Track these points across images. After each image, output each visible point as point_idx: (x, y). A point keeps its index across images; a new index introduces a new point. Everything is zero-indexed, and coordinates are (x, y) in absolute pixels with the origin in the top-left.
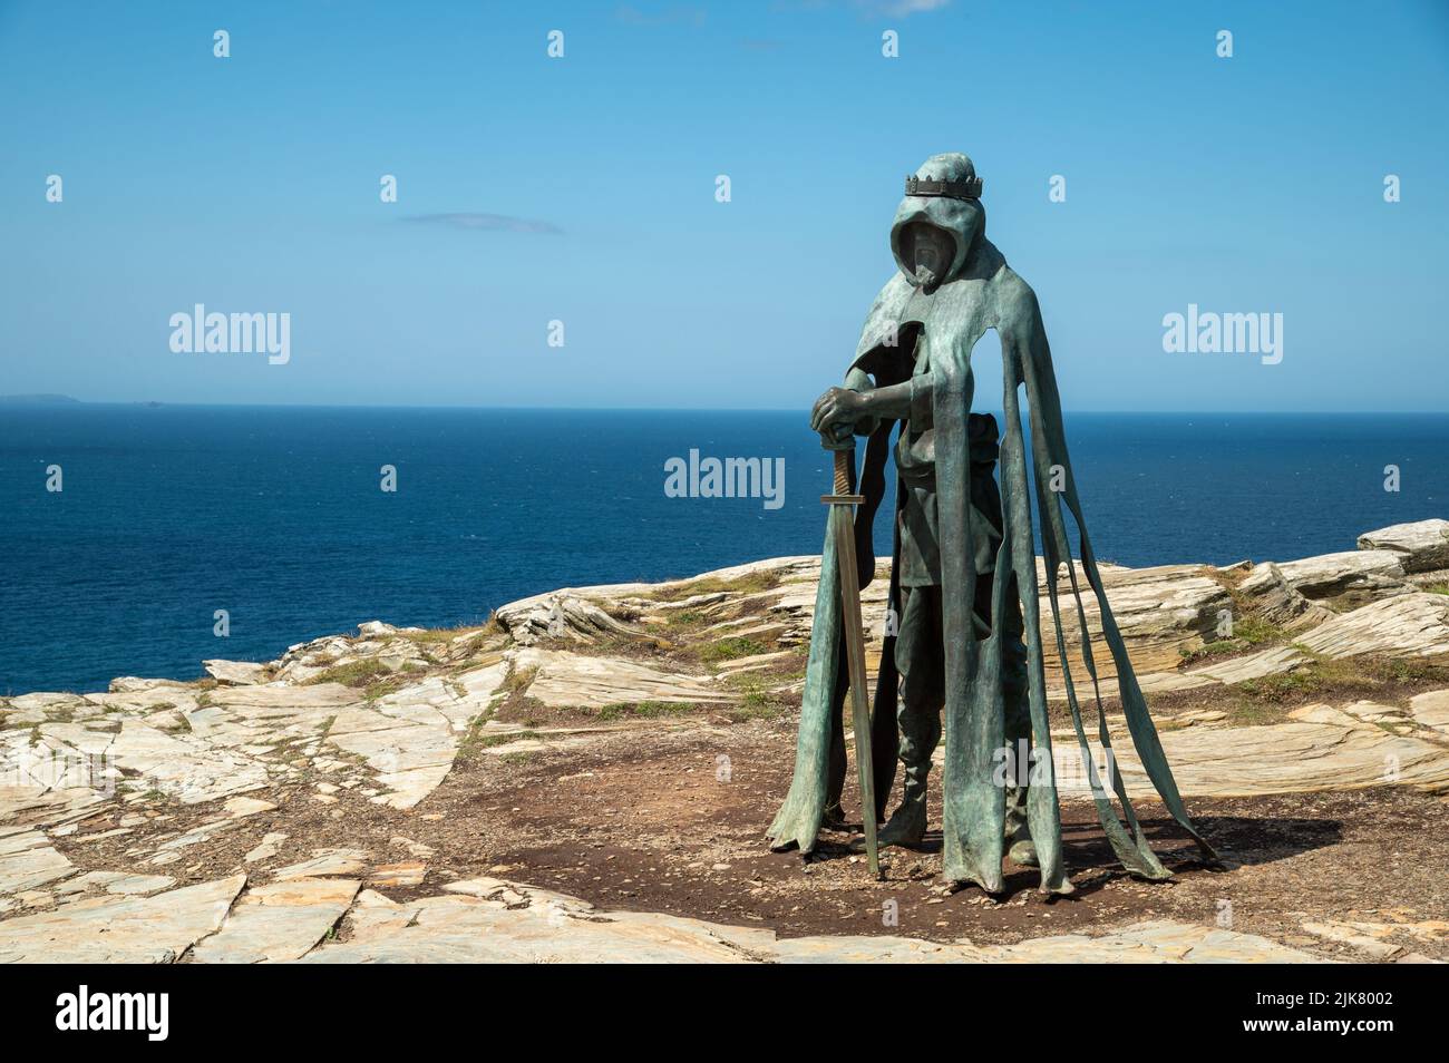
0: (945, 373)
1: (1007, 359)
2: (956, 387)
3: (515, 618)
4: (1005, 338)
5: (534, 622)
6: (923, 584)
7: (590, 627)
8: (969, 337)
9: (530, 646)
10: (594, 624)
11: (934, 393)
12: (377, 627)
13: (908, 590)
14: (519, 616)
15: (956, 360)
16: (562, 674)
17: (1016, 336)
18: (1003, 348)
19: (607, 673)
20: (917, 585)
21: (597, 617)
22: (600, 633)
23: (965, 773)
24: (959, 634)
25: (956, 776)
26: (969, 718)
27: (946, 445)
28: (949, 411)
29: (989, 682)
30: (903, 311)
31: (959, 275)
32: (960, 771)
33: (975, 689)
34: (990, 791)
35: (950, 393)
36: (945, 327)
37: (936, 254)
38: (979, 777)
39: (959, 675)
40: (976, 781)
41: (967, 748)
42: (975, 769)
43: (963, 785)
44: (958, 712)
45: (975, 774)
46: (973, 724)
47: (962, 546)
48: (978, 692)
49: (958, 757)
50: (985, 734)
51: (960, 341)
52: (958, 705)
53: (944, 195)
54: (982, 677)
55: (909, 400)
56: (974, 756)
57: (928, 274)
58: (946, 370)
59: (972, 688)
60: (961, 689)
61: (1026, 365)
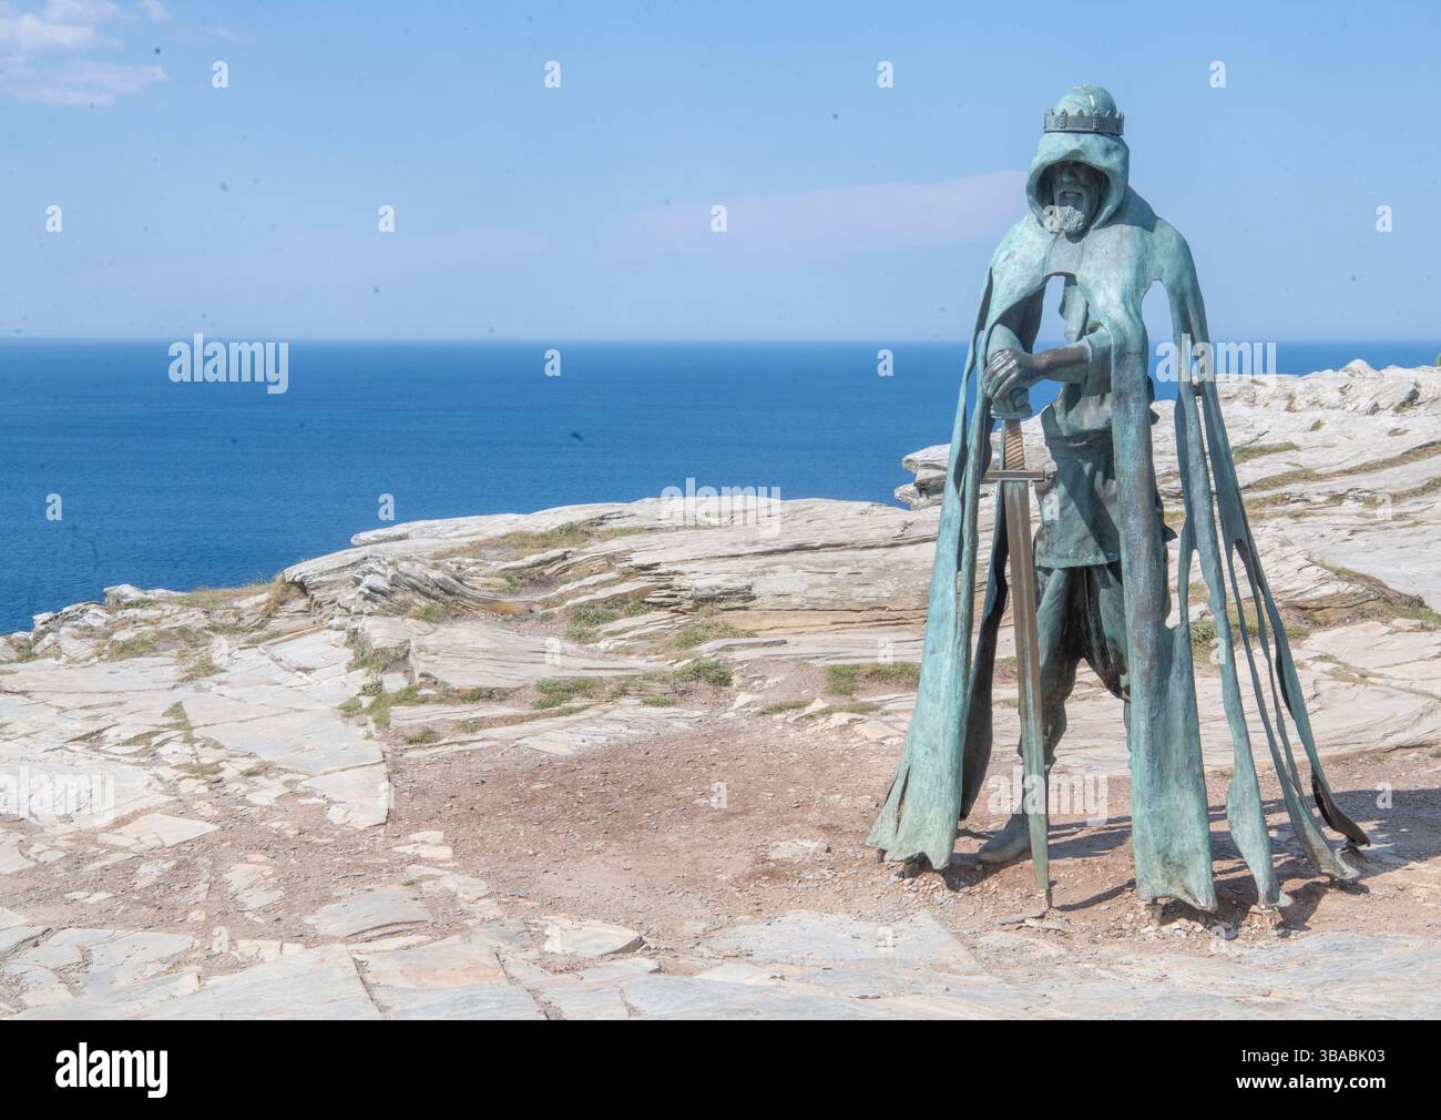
0: (1120, 330)
1: (1176, 314)
2: (1134, 346)
3: (314, 580)
4: (1172, 291)
5: (370, 589)
6: (1072, 565)
7: (436, 592)
8: (1137, 291)
9: (369, 614)
10: (442, 589)
11: (1113, 354)
12: (129, 591)
13: (1048, 571)
14: (320, 579)
15: (1130, 315)
16: (449, 650)
17: (1182, 288)
18: (1171, 303)
19: (494, 645)
20: (1062, 566)
21: (447, 582)
22: (449, 598)
23: (1161, 777)
24: (1149, 623)
25: (1152, 781)
26: (1162, 717)
27: (1127, 411)
28: (1128, 373)
29: (1182, 675)
30: (1044, 261)
31: (1110, 221)
32: (1157, 776)
33: (1168, 683)
34: (1192, 796)
35: (1129, 353)
36: (1107, 278)
37: (1084, 194)
38: (1177, 781)
39: (1151, 667)
40: (1175, 787)
41: (1162, 750)
42: (1173, 773)
43: (1161, 791)
44: (1151, 709)
45: (1173, 779)
46: (1167, 723)
47: (1149, 525)
48: (1171, 686)
49: (1154, 761)
50: (1181, 733)
51: (1129, 295)
52: (1152, 702)
53: (1096, 132)
54: (1174, 669)
55: (1086, 361)
56: (1170, 758)
57: (1075, 219)
58: (1122, 326)
59: (1165, 682)
60: (1153, 684)
61: (1192, 320)
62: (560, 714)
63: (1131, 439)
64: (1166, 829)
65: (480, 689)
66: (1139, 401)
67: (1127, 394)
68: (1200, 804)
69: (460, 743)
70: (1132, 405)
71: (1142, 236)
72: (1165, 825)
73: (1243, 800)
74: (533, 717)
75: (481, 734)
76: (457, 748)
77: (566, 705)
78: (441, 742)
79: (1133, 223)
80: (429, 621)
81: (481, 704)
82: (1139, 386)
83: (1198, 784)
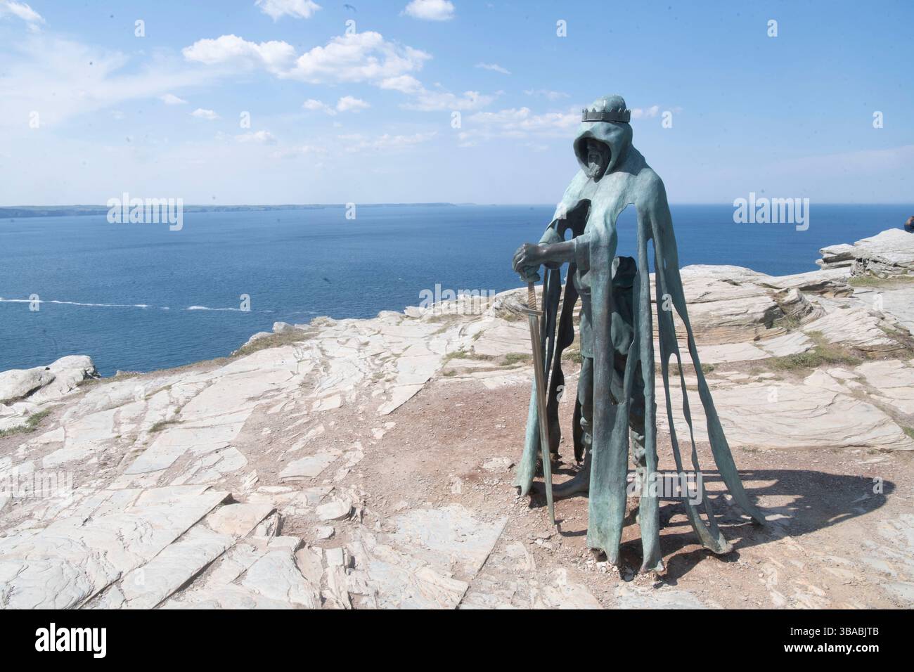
0: (597, 233)
2: (605, 242)
4: (641, 210)
8: (616, 210)
11: (590, 247)
15: (606, 225)
17: (648, 208)
22: (517, 313)
23: (601, 485)
24: (601, 400)
25: (596, 487)
26: (605, 452)
27: (598, 279)
28: (599, 258)
29: (620, 431)
30: (580, 193)
31: (614, 170)
32: (598, 484)
33: (611, 434)
34: (616, 499)
35: (600, 246)
36: (602, 203)
37: (600, 156)
38: (610, 488)
39: (600, 425)
40: (608, 492)
41: (604, 470)
42: (608, 484)
43: (600, 492)
44: (598, 448)
45: (607, 487)
46: (608, 455)
47: (605, 345)
48: (613, 436)
49: (598, 476)
50: (615, 463)
51: (609, 212)
52: (599, 444)
53: (603, 120)
54: (615, 427)
55: (574, 251)
56: (607, 476)
57: (595, 169)
58: (599, 231)
59: (609, 433)
60: (601, 434)
61: (653, 227)
62: (508, 369)
63: (599, 295)
64: (600, 514)
65: (483, 355)
66: (605, 275)
67: (598, 270)
68: (620, 504)
69: (462, 378)
70: (601, 276)
71: (628, 178)
72: (599, 511)
73: (648, 504)
74: (497, 369)
75: (473, 374)
76: (459, 380)
77: (513, 365)
78: (457, 376)
79: (625, 171)
80: (508, 320)
81: (483, 361)
82: (605, 265)
83: (621, 493)
